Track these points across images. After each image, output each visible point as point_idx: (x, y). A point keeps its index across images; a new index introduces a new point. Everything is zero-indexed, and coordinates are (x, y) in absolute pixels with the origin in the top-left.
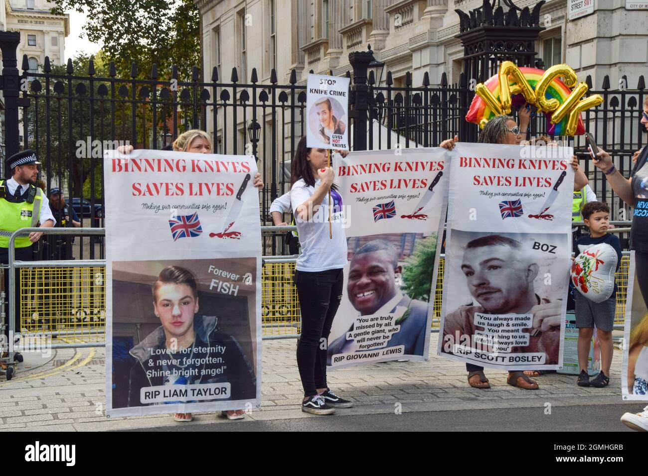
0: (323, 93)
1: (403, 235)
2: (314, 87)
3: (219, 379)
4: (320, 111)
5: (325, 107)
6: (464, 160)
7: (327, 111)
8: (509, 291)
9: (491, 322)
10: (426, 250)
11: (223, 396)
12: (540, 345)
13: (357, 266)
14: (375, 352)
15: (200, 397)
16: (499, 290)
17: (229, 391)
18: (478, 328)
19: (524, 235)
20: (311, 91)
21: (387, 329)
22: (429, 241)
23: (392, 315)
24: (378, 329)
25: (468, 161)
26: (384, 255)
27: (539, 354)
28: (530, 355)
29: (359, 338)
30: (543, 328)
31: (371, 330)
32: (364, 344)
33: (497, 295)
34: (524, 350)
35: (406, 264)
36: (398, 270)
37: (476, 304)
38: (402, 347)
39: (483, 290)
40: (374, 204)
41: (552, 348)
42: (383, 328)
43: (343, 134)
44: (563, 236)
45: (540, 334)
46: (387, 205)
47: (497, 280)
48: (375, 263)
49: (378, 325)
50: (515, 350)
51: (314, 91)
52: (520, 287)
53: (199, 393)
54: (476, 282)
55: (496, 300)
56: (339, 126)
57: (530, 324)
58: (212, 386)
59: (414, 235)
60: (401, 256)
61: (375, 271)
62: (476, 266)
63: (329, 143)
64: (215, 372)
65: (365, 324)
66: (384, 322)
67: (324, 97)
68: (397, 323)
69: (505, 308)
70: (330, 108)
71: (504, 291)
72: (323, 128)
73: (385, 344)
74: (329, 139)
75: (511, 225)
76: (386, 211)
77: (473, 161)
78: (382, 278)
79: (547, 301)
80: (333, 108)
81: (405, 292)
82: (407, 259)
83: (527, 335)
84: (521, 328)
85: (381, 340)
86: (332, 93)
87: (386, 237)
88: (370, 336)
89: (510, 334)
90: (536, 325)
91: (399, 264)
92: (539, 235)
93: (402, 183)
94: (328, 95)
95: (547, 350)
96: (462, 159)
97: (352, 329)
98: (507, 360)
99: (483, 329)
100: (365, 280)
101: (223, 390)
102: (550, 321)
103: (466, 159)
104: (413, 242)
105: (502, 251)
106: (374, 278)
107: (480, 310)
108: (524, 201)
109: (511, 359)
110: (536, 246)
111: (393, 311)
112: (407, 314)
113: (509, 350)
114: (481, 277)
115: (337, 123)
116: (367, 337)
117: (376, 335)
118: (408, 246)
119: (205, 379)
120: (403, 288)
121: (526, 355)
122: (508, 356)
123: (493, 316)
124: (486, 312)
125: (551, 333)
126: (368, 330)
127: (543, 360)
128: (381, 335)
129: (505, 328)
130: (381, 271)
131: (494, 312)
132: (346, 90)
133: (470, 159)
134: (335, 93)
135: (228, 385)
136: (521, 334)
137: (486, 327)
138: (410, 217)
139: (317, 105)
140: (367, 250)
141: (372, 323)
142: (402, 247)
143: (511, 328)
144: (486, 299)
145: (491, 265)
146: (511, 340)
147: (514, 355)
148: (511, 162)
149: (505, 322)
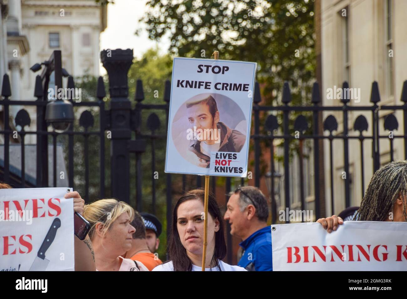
0: (203, 87)
2: (184, 78)
4: (194, 115)
5: (205, 109)
6: (293, 251)
7: (209, 116)
20: (180, 83)
25: (301, 253)
43: (239, 151)
51: (184, 84)
56: (230, 139)
63: (208, 166)
67: (203, 93)
70: (213, 111)
72: (199, 143)
74: (208, 159)
77: (311, 252)
80: (220, 109)
86: (220, 86)
94: (212, 91)
96: (290, 249)
103: (297, 249)
115: (228, 134)
132: (251, 82)
133: (306, 249)
134: (225, 86)
139: (190, 105)
148: (381, 251)
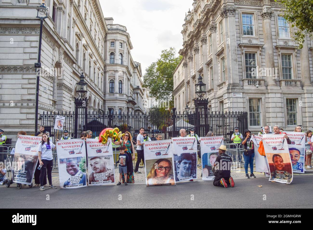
1: (78, 158)
3: (25, 177)
8: (101, 168)
9: (98, 175)
10: (84, 160)
11: (25, 181)
12: (110, 179)
13: (68, 165)
14: (77, 185)
15: (20, 180)
16: (98, 168)
17: (26, 180)
18: (95, 177)
19: (102, 156)
21: (79, 179)
22: (83, 158)
23: (79, 176)
24: (77, 179)
26: (74, 162)
27: (110, 181)
28: (108, 181)
29: (72, 181)
30: (110, 175)
31: (75, 179)
32: (73, 183)
33: (98, 169)
34: (106, 180)
35: (80, 164)
36: (78, 166)
37: (94, 172)
38: (82, 184)
39: (95, 169)
40: (69, 151)
41: (113, 179)
42: (78, 179)
44: (111, 155)
45: (109, 177)
46: (72, 151)
47: (98, 166)
48: (72, 164)
49: (76, 178)
50: (104, 180)
52: (103, 167)
53: (20, 179)
54: (93, 167)
55: (98, 170)
57: (107, 175)
58: (23, 178)
59: (80, 157)
60: (78, 162)
61: (72, 166)
62: (93, 164)
64: (24, 176)
65: (73, 178)
66: (78, 178)
68: (80, 178)
69: (101, 172)
71: (100, 168)
73: (79, 183)
75: (99, 155)
76: (72, 152)
78: (74, 167)
79: (110, 170)
81: (81, 170)
82: (79, 163)
83: (107, 177)
84: (105, 176)
85: (78, 182)
87: (74, 158)
88: (75, 181)
89: (102, 177)
90: (108, 175)
91: (78, 164)
92: (106, 156)
93: (75, 146)
95: (111, 179)
97: (69, 179)
98: (102, 183)
99: (96, 177)
100: (70, 168)
101: (25, 180)
102: (111, 174)
104: (80, 159)
105: (98, 160)
106: (73, 168)
107: (95, 173)
108: (102, 149)
109: (103, 182)
110: (105, 158)
111: (79, 175)
112: (82, 176)
113: (103, 180)
114: (94, 166)
116: (74, 181)
117: (76, 181)
118: (79, 160)
119: (22, 177)
120: (80, 169)
121: (107, 181)
122: (102, 182)
123: (98, 174)
124: (96, 173)
125: (112, 176)
126: (74, 179)
127: (111, 182)
128: (77, 181)
129: (101, 176)
130: (74, 166)
131: (98, 173)
135: (26, 179)
136: (105, 177)
137: (97, 176)
138: (78, 153)
140: (70, 161)
141: (75, 178)
142: (78, 160)
143: (102, 176)
144: (96, 170)
145: (96, 163)
146: (103, 178)
147: (104, 181)
149: (101, 175)
